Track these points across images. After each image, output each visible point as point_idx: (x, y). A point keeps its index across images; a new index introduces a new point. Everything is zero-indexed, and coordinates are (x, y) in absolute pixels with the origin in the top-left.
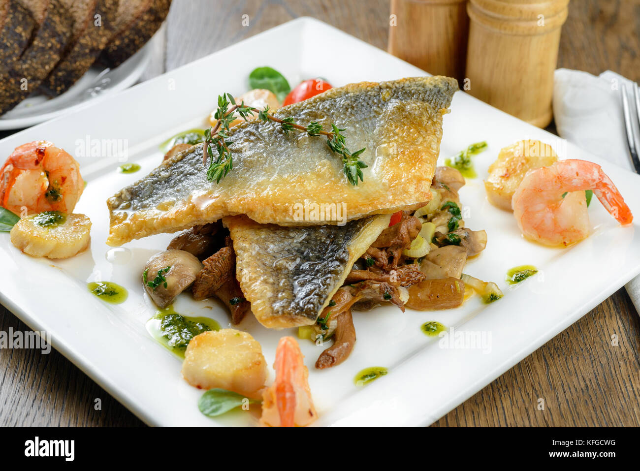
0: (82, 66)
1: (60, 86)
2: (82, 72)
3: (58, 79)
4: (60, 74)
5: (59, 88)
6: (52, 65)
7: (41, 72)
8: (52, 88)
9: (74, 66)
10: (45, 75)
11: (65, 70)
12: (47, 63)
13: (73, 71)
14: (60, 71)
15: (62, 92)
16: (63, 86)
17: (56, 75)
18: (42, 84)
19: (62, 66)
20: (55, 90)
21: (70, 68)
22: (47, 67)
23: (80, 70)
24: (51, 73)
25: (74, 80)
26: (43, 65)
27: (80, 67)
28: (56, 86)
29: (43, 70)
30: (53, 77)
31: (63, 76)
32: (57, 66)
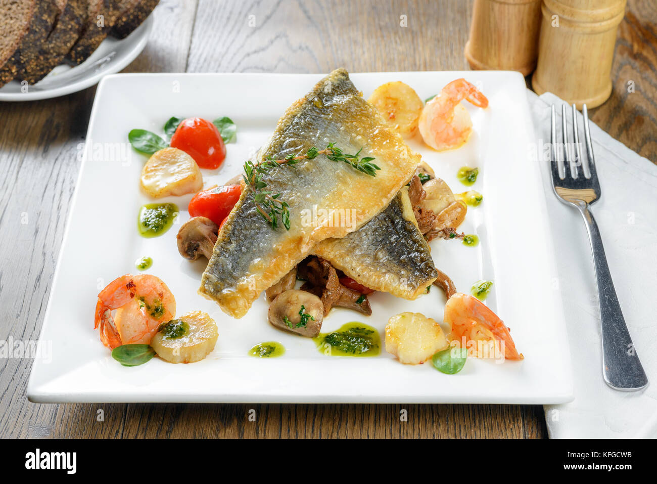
0: (97, 41)
1: (80, 58)
2: (97, 45)
3: (77, 53)
4: (79, 49)
5: (79, 60)
6: (73, 43)
7: (65, 49)
8: (73, 60)
9: (90, 41)
10: (67, 51)
11: (83, 45)
12: (69, 41)
13: (89, 46)
14: (79, 47)
15: (81, 62)
16: (82, 58)
17: (76, 50)
18: (65, 58)
19: (81, 43)
20: (76, 61)
21: (87, 44)
22: (69, 45)
23: (95, 45)
24: (72, 49)
25: (91, 52)
26: (65, 43)
27: (95, 42)
28: (76, 58)
29: (65, 48)
30: (73, 52)
31: (82, 50)
32: (76, 43)
